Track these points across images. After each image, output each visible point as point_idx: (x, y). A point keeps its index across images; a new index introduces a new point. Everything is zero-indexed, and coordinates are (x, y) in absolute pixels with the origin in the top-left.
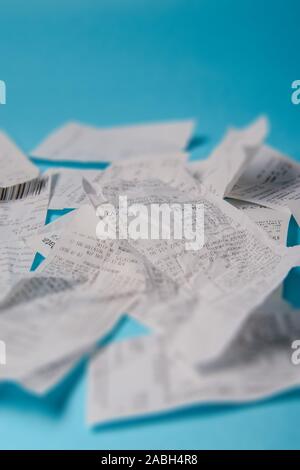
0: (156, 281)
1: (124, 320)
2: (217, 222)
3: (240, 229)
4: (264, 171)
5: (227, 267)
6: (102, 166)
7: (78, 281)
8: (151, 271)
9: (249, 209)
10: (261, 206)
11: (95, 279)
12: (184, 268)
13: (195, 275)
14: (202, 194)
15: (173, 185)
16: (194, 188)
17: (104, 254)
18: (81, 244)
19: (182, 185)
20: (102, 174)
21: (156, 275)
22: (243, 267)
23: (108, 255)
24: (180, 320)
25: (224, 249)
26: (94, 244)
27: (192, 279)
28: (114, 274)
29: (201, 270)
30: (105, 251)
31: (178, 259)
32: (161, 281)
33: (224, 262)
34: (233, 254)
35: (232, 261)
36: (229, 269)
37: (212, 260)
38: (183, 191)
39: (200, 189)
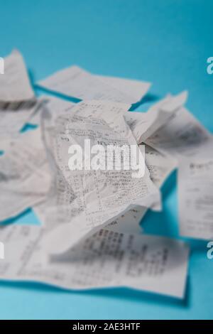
0: (60, 190)
1: (28, 211)
5: (114, 192)
6: (76, 100)
8: (58, 182)
9: (154, 155)
12: (85, 186)
13: (90, 192)
14: (127, 137)
15: (111, 126)
16: (124, 131)
19: (116, 127)
20: (73, 106)
21: (61, 186)
22: (124, 195)
24: (61, 221)
25: (118, 179)
27: (86, 195)
29: (95, 190)
31: (84, 178)
32: (63, 191)
33: (113, 188)
34: (123, 184)
35: (119, 189)
36: (115, 194)
37: (106, 184)
38: (115, 132)
39: (127, 133)
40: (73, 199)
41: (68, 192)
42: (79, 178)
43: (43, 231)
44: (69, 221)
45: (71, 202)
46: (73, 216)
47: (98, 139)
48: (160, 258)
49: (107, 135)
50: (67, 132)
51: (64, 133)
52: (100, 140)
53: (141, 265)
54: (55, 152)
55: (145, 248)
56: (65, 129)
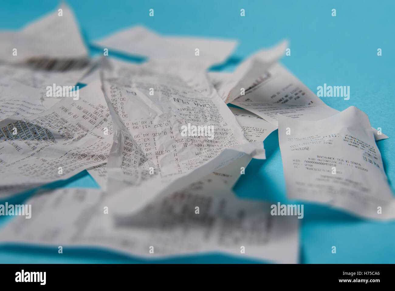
2: (209, 118)
3: (225, 128)
4: (278, 93)
7: (63, 136)
10: (259, 117)
11: (79, 138)
12: (158, 146)
13: (165, 154)
14: (211, 97)
15: (190, 84)
16: (206, 90)
17: (98, 122)
18: (80, 108)
19: (197, 85)
23: (101, 123)
26: (92, 111)
27: (160, 157)
28: (99, 139)
29: (172, 151)
30: (99, 119)
31: (156, 137)
33: (196, 150)
34: (208, 145)
35: (204, 151)
36: (198, 157)
37: (185, 145)
38: (195, 90)
39: (211, 93)
40: (143, 160)
41: (136, 152)
42: (151, 137)
43: (104, 195)
44: (139, 185)
45: (140, 164)
46: (143, 179)
47: (174, 96)
48: (263, 225)
49: (184, 93)
50: (134, 85)
51: (129, 86)
52: (176, 97)
53: (237, 234)
54: (119, 105)
55: (242, 215)
56: (131, 82)
